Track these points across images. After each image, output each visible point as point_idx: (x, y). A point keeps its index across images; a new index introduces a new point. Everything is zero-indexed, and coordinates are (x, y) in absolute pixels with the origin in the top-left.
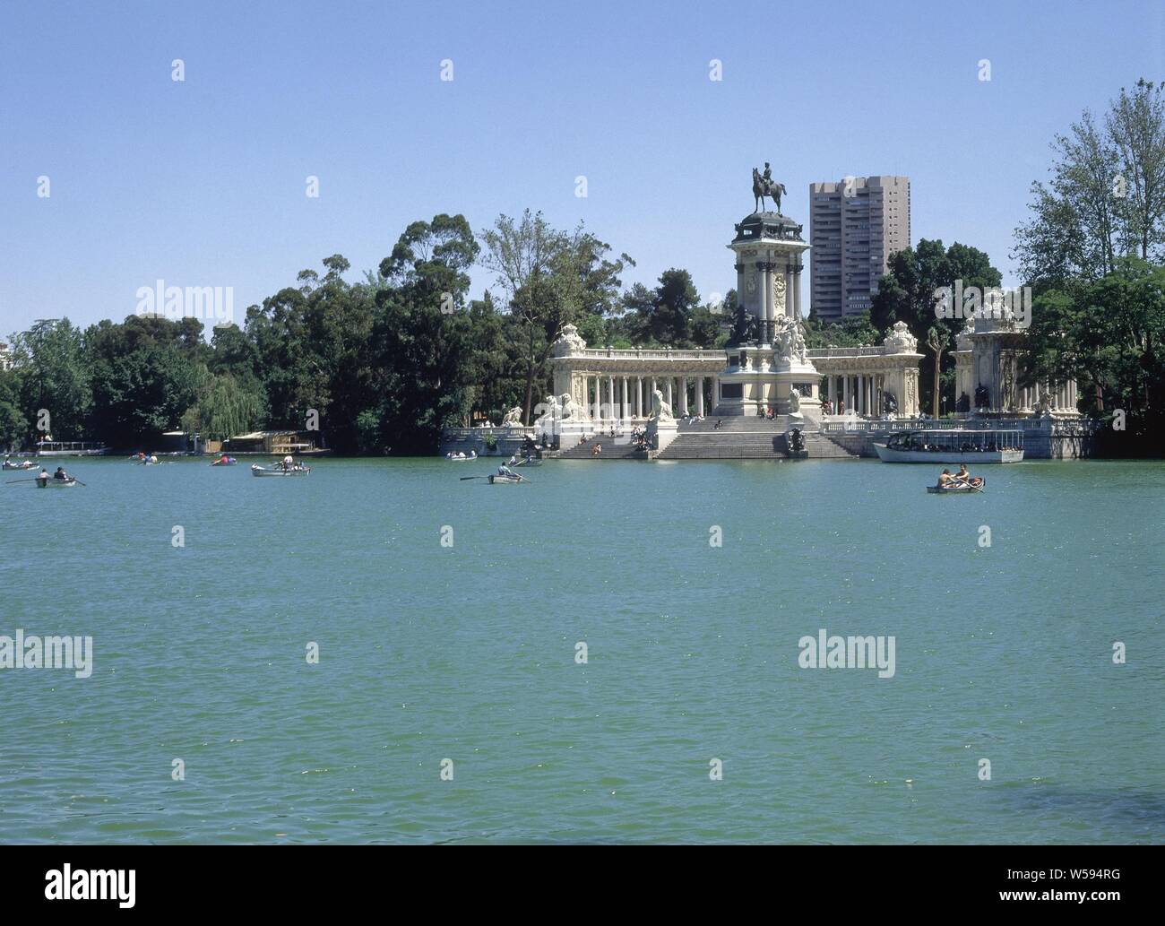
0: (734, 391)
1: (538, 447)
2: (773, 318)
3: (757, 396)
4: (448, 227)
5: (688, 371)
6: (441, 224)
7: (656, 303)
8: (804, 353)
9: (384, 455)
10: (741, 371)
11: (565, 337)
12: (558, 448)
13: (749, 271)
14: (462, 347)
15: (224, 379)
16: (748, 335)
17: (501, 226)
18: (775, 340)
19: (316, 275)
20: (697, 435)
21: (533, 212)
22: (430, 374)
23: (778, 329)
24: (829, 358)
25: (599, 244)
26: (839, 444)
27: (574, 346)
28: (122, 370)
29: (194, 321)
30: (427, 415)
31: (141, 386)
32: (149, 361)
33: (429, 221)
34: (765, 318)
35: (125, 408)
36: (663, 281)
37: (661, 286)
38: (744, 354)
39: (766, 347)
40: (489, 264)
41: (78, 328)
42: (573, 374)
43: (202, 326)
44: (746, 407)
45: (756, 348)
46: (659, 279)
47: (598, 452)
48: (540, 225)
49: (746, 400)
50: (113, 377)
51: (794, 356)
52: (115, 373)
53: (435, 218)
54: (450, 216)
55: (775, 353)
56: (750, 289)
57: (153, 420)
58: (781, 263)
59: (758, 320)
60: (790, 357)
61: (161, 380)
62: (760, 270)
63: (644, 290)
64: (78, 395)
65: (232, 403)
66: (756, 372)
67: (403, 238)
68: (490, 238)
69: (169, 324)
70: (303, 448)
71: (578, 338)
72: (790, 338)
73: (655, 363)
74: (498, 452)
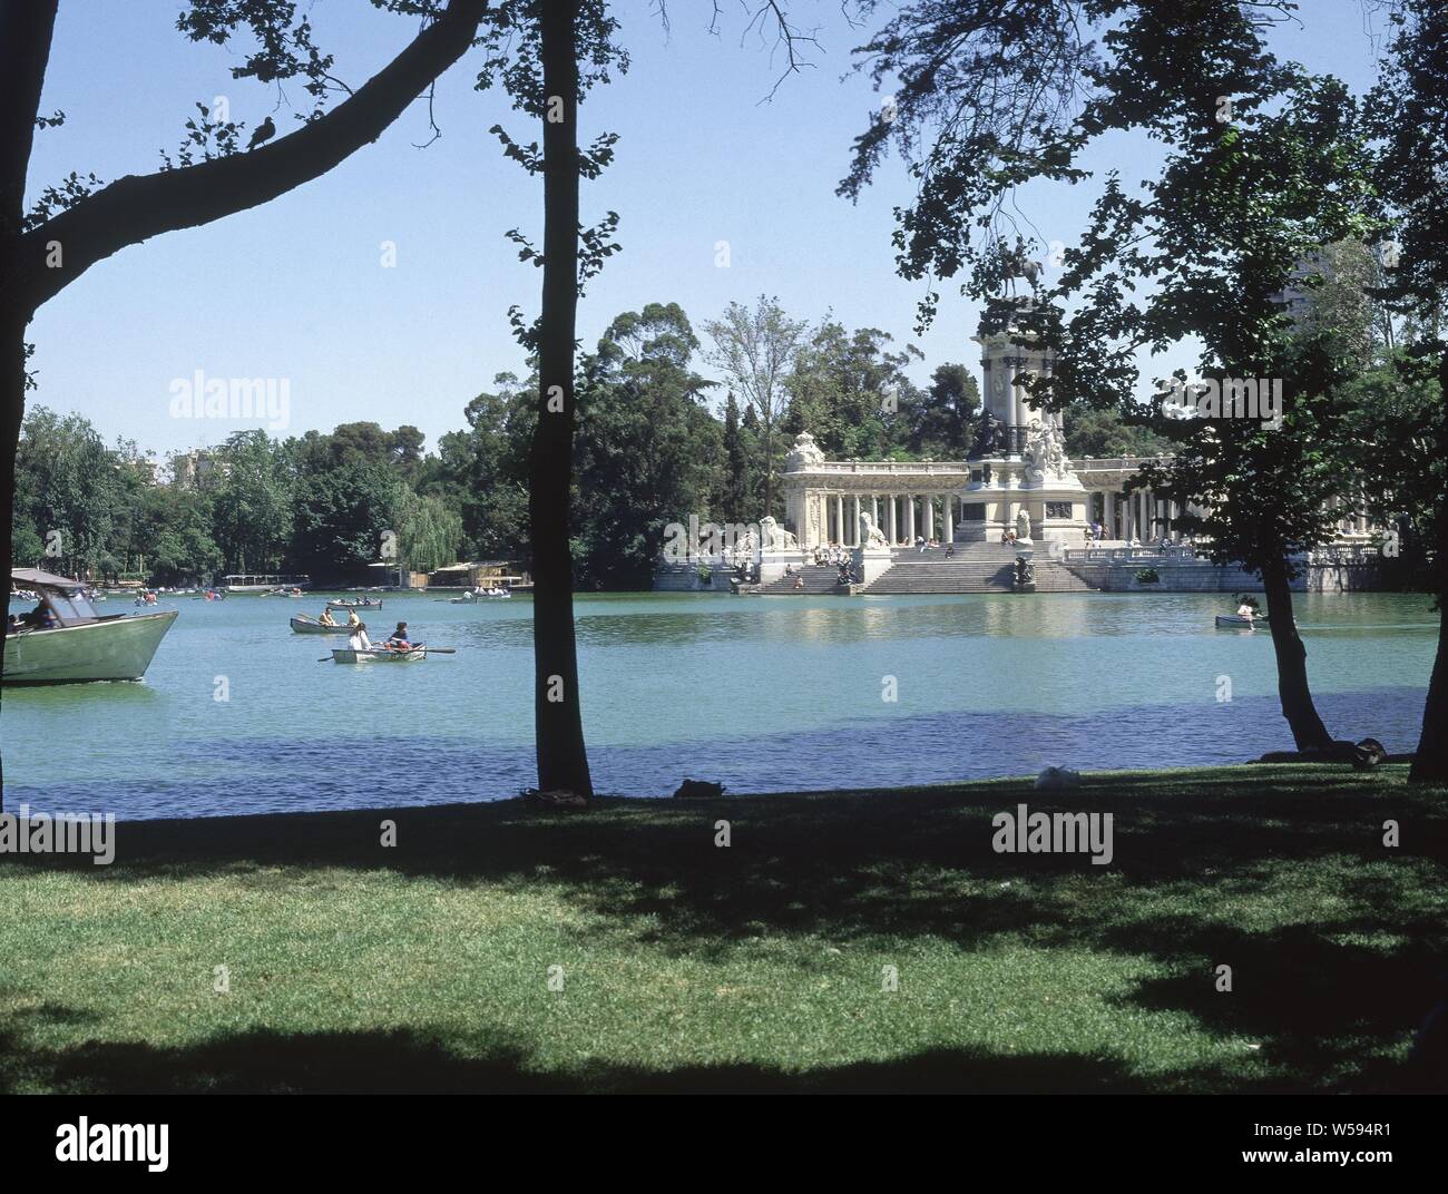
0: (976, 512)
1: (735, 580)
2: (1025, 424)
3: (1003, 518)
4: (661, 318)
5: (952, 487)
6: (653, 315)
7: (928, 404)
8: (1062, 465)
9: (596, 590)
10: (983, 488)
11: (799, 448)
12: (758, 581)
13: (996, 367)
14: (677, 461)
15: (428, 500)
16: (993, 445)
17: (732, 316)
18: (1026, 450)
19: (514, 377)
20: (913, 566)
21: (769, 297)
22: (643, 492)
23: (1031, 437)
24: (1122, 470)
25: (879, 333)
26: (1078, 575)
27: (808, 459)
28: (321, 490)
29: (413, 431)
30: (635, 542)
31: (345, 509)
32: (352, 480)
33: (640, 312)
34: (1014, 423)
35: (325, 535)
36: (936, 378)
37: (934, 384)
38: (987, 467)
39: (1015, 459)
40: (717, 362)
41: (276, 440)
42: (808, 493)
43: (422, 437)
44: (989, 532)
45: (1002, 461)
46: (932, 377)
47: (800, 586)
48: (777, 312)
49: (989, 523)
50: (312, 498)
51: (1049, 470)
52: (314, 493)
53: (646, 309)
54: (664, 306)
55: (1027, 466)
56: (998, 389)
57: (356, 548)
58: (1036, 356)
59: (1005, 428)
60: (1042, 469)
61: (366, 502)
62: (1008, 367)
63: (914, 389)
64: (277, 520)
65: (437, 528)
66: (1003, 489)
67: (609, 332)
68: (716, 330)
69: (382, 435)
70: (515, 582)
71: (815, 449)
72: (1043, 447)
73: (911, 478)
74: (713, 587)
